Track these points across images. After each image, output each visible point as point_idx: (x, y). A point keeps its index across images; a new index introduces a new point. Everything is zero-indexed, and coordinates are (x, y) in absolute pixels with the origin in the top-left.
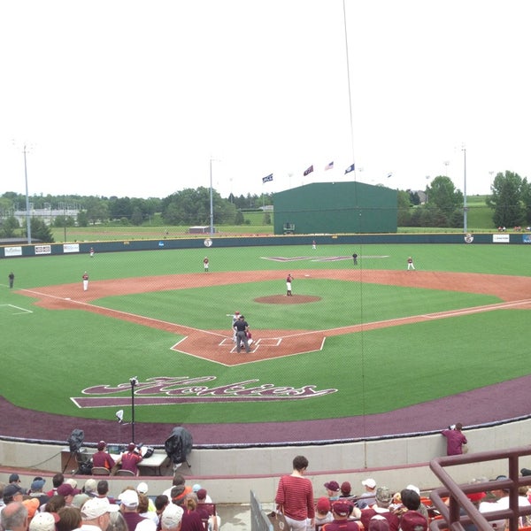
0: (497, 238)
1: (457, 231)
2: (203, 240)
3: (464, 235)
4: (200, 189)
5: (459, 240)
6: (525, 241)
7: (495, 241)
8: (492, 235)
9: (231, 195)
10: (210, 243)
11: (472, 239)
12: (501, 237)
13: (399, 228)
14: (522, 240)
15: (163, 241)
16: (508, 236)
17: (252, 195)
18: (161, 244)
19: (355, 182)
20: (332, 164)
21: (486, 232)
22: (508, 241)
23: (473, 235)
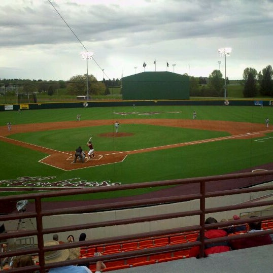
2: (83, 103)
3: (225, 101)
5: (221, 103)
9: (104, 79)
10: (87, 105)
11: (228, 103)
13: (191, 97)
14: (254, 104)
17: (116, 79)
21: (236, 99)
23: (229, 101)
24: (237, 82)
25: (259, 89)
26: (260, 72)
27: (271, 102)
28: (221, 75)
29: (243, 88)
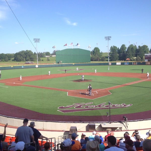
1: (106, 62)
2: (35, 65)
3: (109, 63)
4: (27, 51)
5: (107, 64)
6: (125, 64)
7: (117, 64)
8: (116, 63)
10: (38, 66)
11: (111, 64)
13: (91, 62)
14: (124, 64)
15: (23, 66)
16: (120, 63)
18: (23, 67)
20: (72, 43)
21: (114, 62)
22: (120, 64)
23: (111, 63)
24: (106, 53)
26: (118, 48)
27: (133, 63)
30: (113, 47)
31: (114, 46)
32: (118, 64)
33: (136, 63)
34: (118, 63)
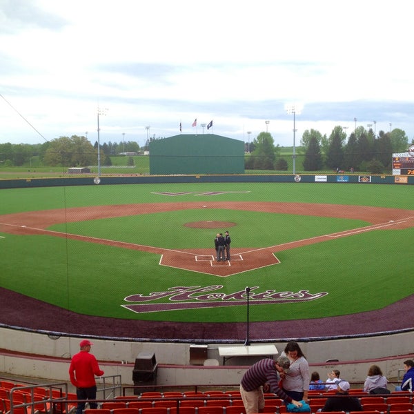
0: (319, 178)
2: (93, 178)
3: (294, 176)
4: (74, 137)
5: (290, 179)
6: (339, 181)
7: (316, 180)
8: (314, 177)
10: (99, 181)
11: (300, 179)
12: (321, 178)
14: (336, 180)
16: (326, 177)
19: (213, 135)
21: (310, 174)
22: (326, 180)
23: (300, 176)
25: (324, 160)
26: (325, 136)
27: (361, 177)
28: (272, 141)
29: (302, 159)
30: (310, 131)
31: (312, 131)
32: (320, 180)
33: (369, 177)
34: (320, 177)
